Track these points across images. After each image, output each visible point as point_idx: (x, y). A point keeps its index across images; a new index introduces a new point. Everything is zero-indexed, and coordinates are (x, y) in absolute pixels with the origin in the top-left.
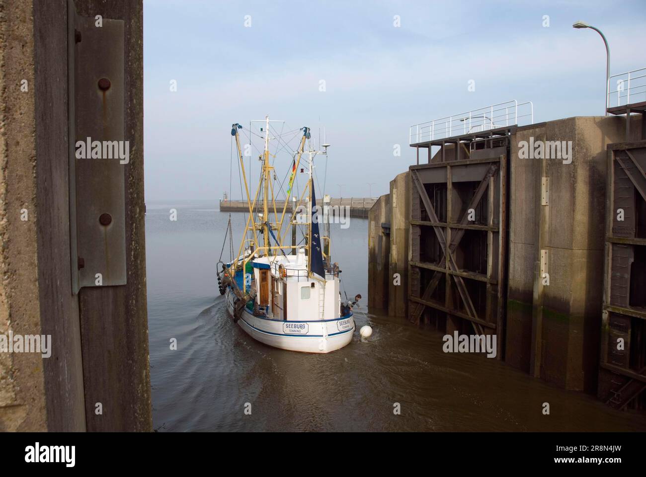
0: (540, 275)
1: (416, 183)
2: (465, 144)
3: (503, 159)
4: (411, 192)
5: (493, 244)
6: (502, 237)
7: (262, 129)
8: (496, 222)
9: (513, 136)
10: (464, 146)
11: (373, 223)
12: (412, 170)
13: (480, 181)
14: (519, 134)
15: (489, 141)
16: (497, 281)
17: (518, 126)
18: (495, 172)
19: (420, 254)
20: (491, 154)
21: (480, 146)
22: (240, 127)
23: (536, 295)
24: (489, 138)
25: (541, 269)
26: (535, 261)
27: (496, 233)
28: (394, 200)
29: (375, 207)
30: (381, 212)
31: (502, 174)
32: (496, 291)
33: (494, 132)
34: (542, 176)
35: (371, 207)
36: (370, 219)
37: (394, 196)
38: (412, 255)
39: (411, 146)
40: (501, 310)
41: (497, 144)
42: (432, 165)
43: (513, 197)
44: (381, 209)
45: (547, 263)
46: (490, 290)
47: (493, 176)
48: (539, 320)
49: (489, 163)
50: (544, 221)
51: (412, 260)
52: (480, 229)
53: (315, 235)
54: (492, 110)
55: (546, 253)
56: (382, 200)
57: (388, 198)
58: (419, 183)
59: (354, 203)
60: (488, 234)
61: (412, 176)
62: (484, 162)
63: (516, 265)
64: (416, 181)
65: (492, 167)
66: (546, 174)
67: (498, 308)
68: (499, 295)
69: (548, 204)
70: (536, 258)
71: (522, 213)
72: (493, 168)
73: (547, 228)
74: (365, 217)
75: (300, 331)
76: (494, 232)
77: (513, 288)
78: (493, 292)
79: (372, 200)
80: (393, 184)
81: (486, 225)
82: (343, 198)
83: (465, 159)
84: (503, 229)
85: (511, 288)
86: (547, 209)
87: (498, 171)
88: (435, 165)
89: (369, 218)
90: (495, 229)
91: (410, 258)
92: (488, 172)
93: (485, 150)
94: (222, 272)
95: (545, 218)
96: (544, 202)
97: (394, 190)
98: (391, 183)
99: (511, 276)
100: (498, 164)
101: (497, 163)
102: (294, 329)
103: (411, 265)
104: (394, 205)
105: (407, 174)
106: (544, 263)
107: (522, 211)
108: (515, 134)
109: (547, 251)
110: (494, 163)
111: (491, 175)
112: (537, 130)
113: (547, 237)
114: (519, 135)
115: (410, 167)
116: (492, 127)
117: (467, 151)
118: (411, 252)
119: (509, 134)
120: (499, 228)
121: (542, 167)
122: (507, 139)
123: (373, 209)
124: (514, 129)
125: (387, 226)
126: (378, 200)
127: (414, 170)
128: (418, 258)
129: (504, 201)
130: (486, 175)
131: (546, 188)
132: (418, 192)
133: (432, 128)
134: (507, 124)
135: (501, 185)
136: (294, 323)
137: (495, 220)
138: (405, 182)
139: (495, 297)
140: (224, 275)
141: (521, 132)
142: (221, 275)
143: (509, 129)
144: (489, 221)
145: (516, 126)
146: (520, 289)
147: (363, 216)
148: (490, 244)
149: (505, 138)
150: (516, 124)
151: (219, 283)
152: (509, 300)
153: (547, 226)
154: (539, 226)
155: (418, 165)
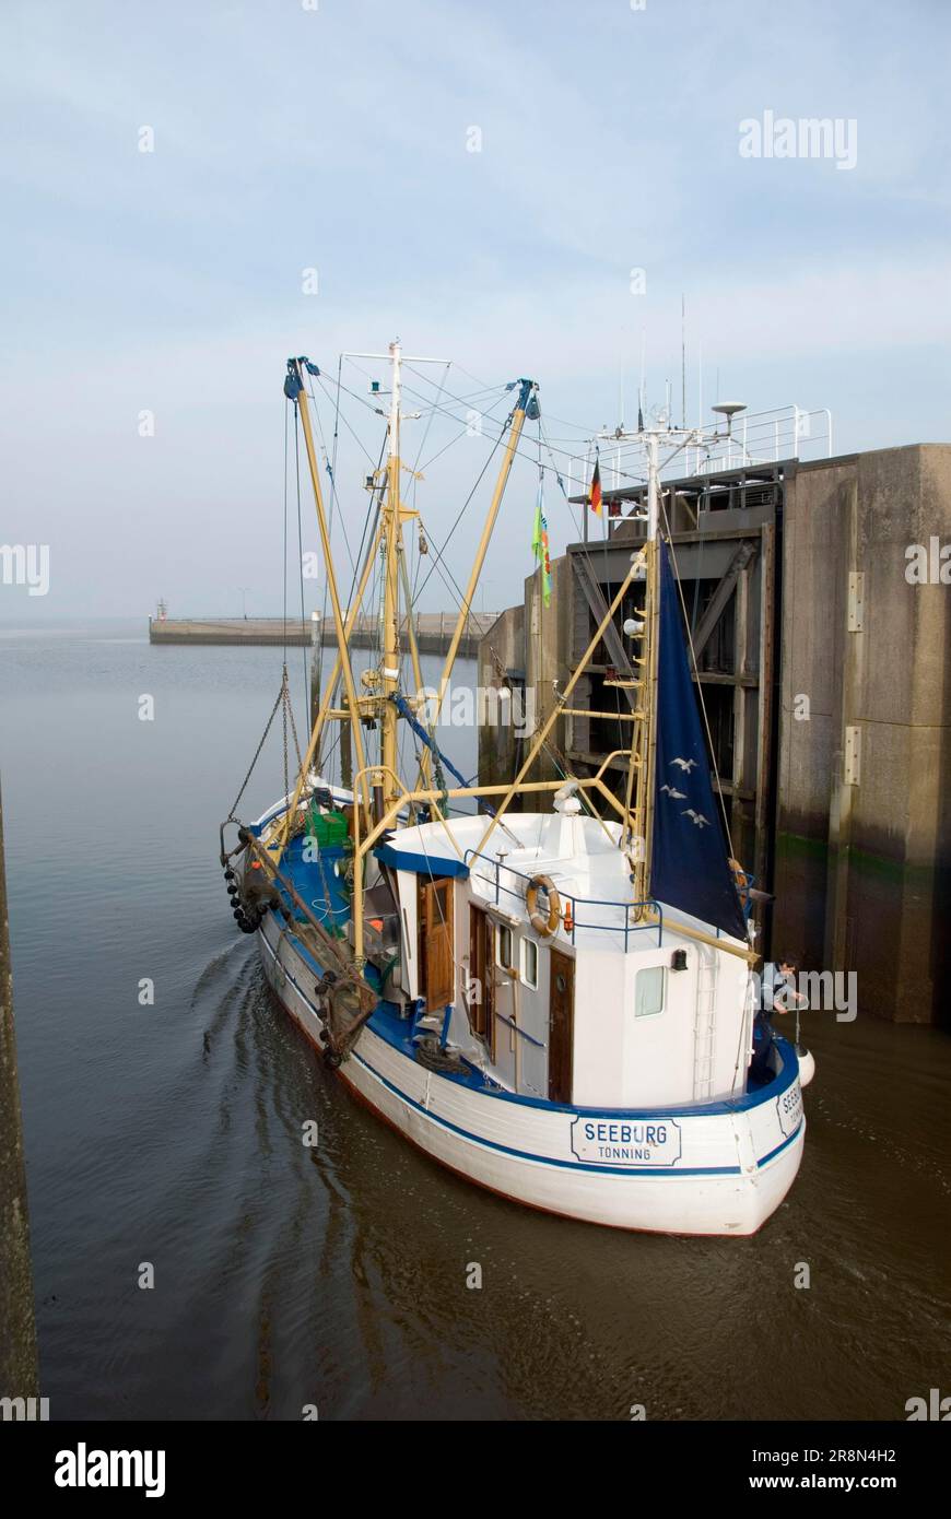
0: (843, 778)
1: (583, 582)
2: (688, 499)
3: (767, 531)
4: (571, 600)
5: (746, 715)
6: (766, 700)
7: (376, 386)
8: (752, 667)
9: (788, 483)
10: (684, 502)
11: (488, 668)
12: (573, 554)
13: (720, 579)
14: (801, 478)
15: (737, 493)
16: (755, 793)
17: (801, 461)
18: (750, 559)
19: (591, 737)
20: (742, 520)
21: (719, 502)
22: (314, 370)
23: (835, 824)
24: (738, 485)
25: (846, 768)
26: (834, 750)
27: (752, 691)
28: (535, 619)
29: (492, 634)
30: (505, 644)
31: (765, 562)
32: (752, 814)
33: (750, 473)
34: (849, 570)
35: (485, 632)
36: (483, 660)
37: (535, 610)
38: (574, 739)
39: (572, 500)
40: (762, 855)
41: (755, 498)
42: (616, 543)
43: (788, 614)
44: (505, 639)
45: (859, 755)
46: (739, 812)
47: (746, 568)
48: (841, 872)
49: (738, 540)
50: (853, 665)
51: (572, 750)
52: (718, 682)
53: (679, 761)
54: (746, 426)
55: (856, 733)
56: (507, 618)
57: (521, 615)
58: (588, 582)
59: (446, 624)
60: (736, 693)
61: (573, 567)
62: (727, 537)
63: (794, 759)
64: (581, 578)
65: (745, 548)
66: (858, 563)
67: (757, 851)
68: (759, 823)
69: (861, 629)
70: (835, 744)
71: (806, 649)
72: (747, 550)
73: (860, 682)
74: (470, 654)
75: (647, 1155)
76: (747, 689)
77: (788, 809)
78: (746, 817)
79: (487, 618)
80: (533, 583)
81: (732, 674)
82: (423, 613)
83: (687, 530)
84: (767, 682)
85: (783, 808)
86: (859, 641)
87: (756, 556)
88: (624, 542)
89: (479, 657)
90: (750, 681)
91: (569, 743)
92: (736, 560)
93: (731, 511)
94: (237, 852)
95: (855, 660)
96: (852, 625)
97: (535, 598)
98: (526, 580)
99: (783, 783)
100: (756, 543)
101: (754, 540)
102: (620, 1145)
103: (572, 761)
104: (534, 630)
105: (563, 563)
106: (852, 755)
107: (806, 644)
108: (794, 478)
109: (859, 729)
110: (749, 540)
111: (741, 565)
112: (839, 470)
113: (858, 701)
114: (802, 481)
115: (569, 548)
116: (744, 462)
117: (690, 512)
118: (571, 732)
119: (781, 477)
120: (758, 681)
121: (850, 550)
122: (776, 488)
123: (488, 639)
124: (792, 468)
125: (517, 675)
126: (498, 620)
127: (577, 553)
128: (586, 744)
129: (768, 622)
130: (732, 565)
131: (858, 595)
132: (585, 601)
133: (616, 462)
134: (776, 457)
135: (763, 588)
136: (619, 1123)
137: (751, 662)
138: (559, 578)
139: (750, 827)
140: (248, 866)
141: (806, 475)
142: (234, 861)
143: (780, 468)
144: (737, 666)
145: (795, 461)
146: (803, 810)
147: (467, 652)
148: (739, 714)
149: (772, 487)
150: (796, 456)
151: (232, 890)
152: (780, 834)
153: (858, 677)
154: (842, 677)
155: (587, 544)
